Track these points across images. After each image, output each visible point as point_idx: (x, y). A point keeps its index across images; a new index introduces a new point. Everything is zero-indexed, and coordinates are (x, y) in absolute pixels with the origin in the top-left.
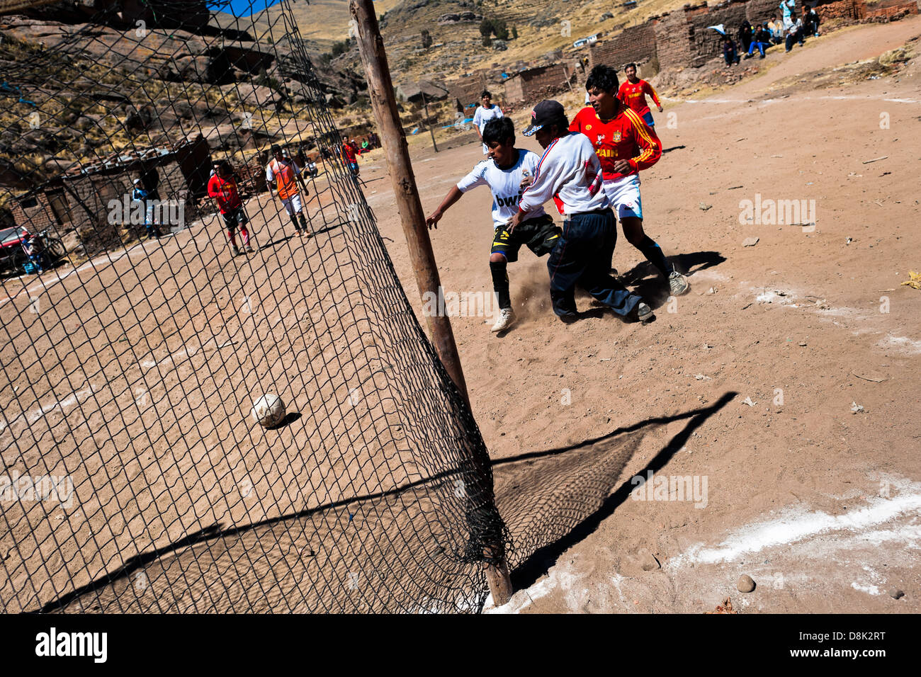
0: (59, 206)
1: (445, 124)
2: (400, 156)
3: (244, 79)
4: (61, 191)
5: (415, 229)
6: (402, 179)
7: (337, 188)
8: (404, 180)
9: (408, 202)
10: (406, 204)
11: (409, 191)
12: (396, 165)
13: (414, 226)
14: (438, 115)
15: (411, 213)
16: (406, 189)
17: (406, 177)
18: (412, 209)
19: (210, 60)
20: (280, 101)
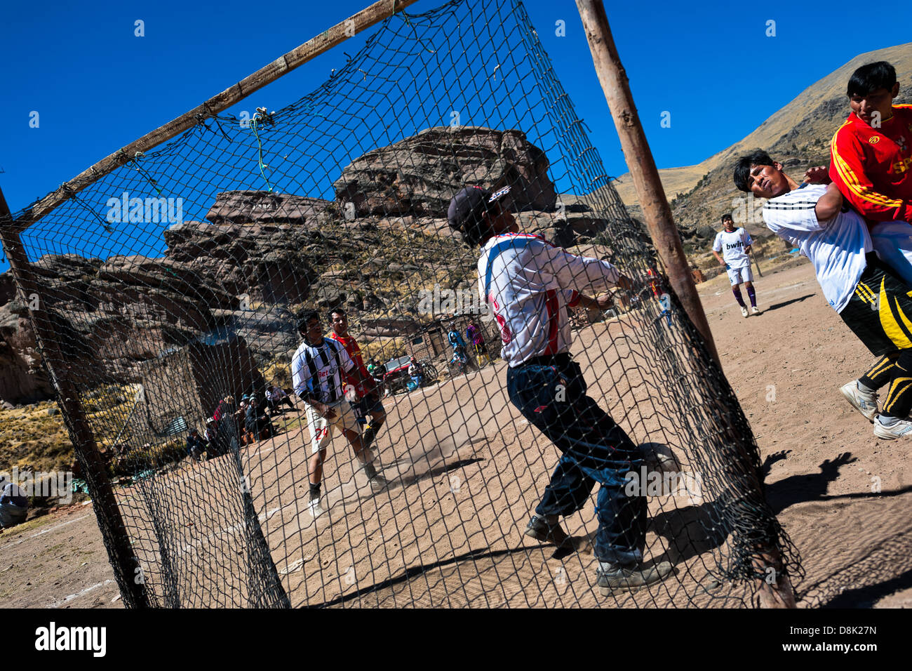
0: (437, 342)
1: (772, 256)
2: (620, 90)
3: (584, 242)
4: (439, 330)
5: (639, 161)
6: (622, 111)
7: (563, 142)
8: (624, 112)
9: (629, 134)
10: (627, 137)
11: (630, 123)
12: (615, 99)
13: (638, 158)
14: (764, 250)
15: (634, 145)
16: (627, 121)
17: (627, 109)
18: (635, 141)
19: (557, 230)
20: (614, 254)
